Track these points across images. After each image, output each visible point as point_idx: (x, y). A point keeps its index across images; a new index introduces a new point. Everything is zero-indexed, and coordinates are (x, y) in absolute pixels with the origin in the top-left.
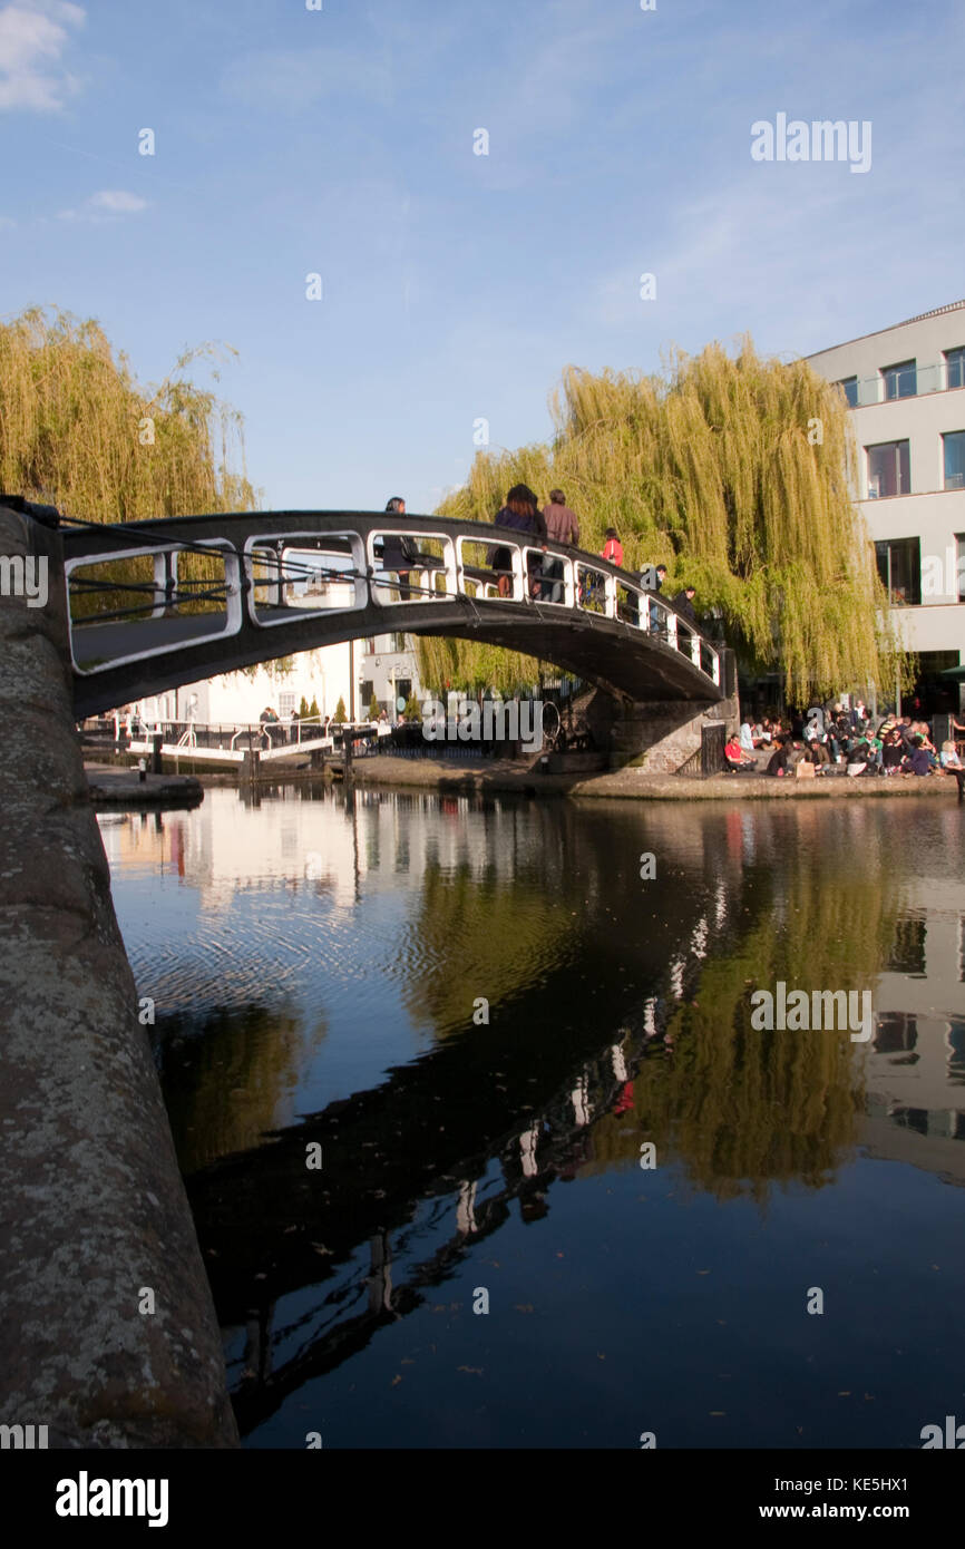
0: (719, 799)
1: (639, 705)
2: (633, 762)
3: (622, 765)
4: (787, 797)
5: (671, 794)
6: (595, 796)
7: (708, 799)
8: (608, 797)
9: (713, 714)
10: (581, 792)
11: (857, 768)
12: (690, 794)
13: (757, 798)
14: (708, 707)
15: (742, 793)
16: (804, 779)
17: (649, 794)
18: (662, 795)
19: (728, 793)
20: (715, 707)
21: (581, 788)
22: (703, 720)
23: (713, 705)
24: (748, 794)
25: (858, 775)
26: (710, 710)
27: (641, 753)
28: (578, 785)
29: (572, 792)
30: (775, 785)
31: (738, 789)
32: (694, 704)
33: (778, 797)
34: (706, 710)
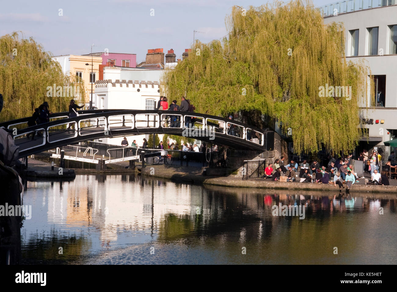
0: (247, 187)
1: (236, 151)
2: (233, 173)
3: (230, 174)
4: (272, 188)
5: (231, 185)
6: (210, 184)
7: (244, 187)
8: (214, 185)
9: (262, 156)
10: (206, 183)
11: (303, 180)
12: (237, 185)
13: (261, 188)
14: (260, 154)
15: (256, 186)
16: (282, 182)
17: (225, 184)
18: (228, 185)
19: (250, 185)
20: (262, 154)
21: (206, 181)
22: (257, 159)
23: (261, 153)
24: (258, 186)
25: (303, 182)
26: (260, 155)
27: (237, 169)
28: (206, 180)
29: (204, 183)
30: (268, 184)
31: (255, 184)
32: (255, 152)
33: (269, 188)
34: (259, 154)
